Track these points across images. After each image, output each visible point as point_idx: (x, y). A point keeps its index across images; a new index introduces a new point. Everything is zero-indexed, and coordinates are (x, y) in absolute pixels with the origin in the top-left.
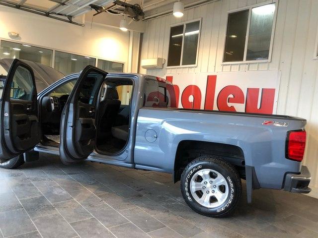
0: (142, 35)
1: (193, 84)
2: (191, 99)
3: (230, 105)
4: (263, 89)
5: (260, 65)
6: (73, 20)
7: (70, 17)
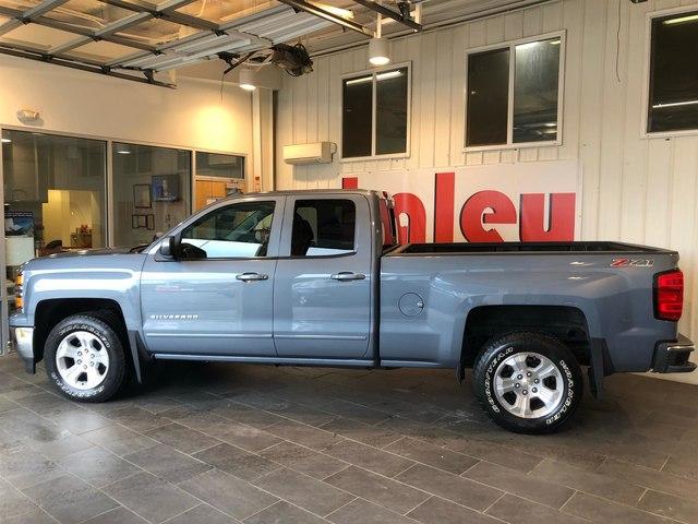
0: (275, 93)
1: (405, 190)
2: (403, 220)
3: (487, 227)
4: (551, 195)
5: (542, 151)
6: (156, 77)
7: (149, 72)
